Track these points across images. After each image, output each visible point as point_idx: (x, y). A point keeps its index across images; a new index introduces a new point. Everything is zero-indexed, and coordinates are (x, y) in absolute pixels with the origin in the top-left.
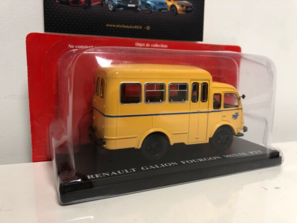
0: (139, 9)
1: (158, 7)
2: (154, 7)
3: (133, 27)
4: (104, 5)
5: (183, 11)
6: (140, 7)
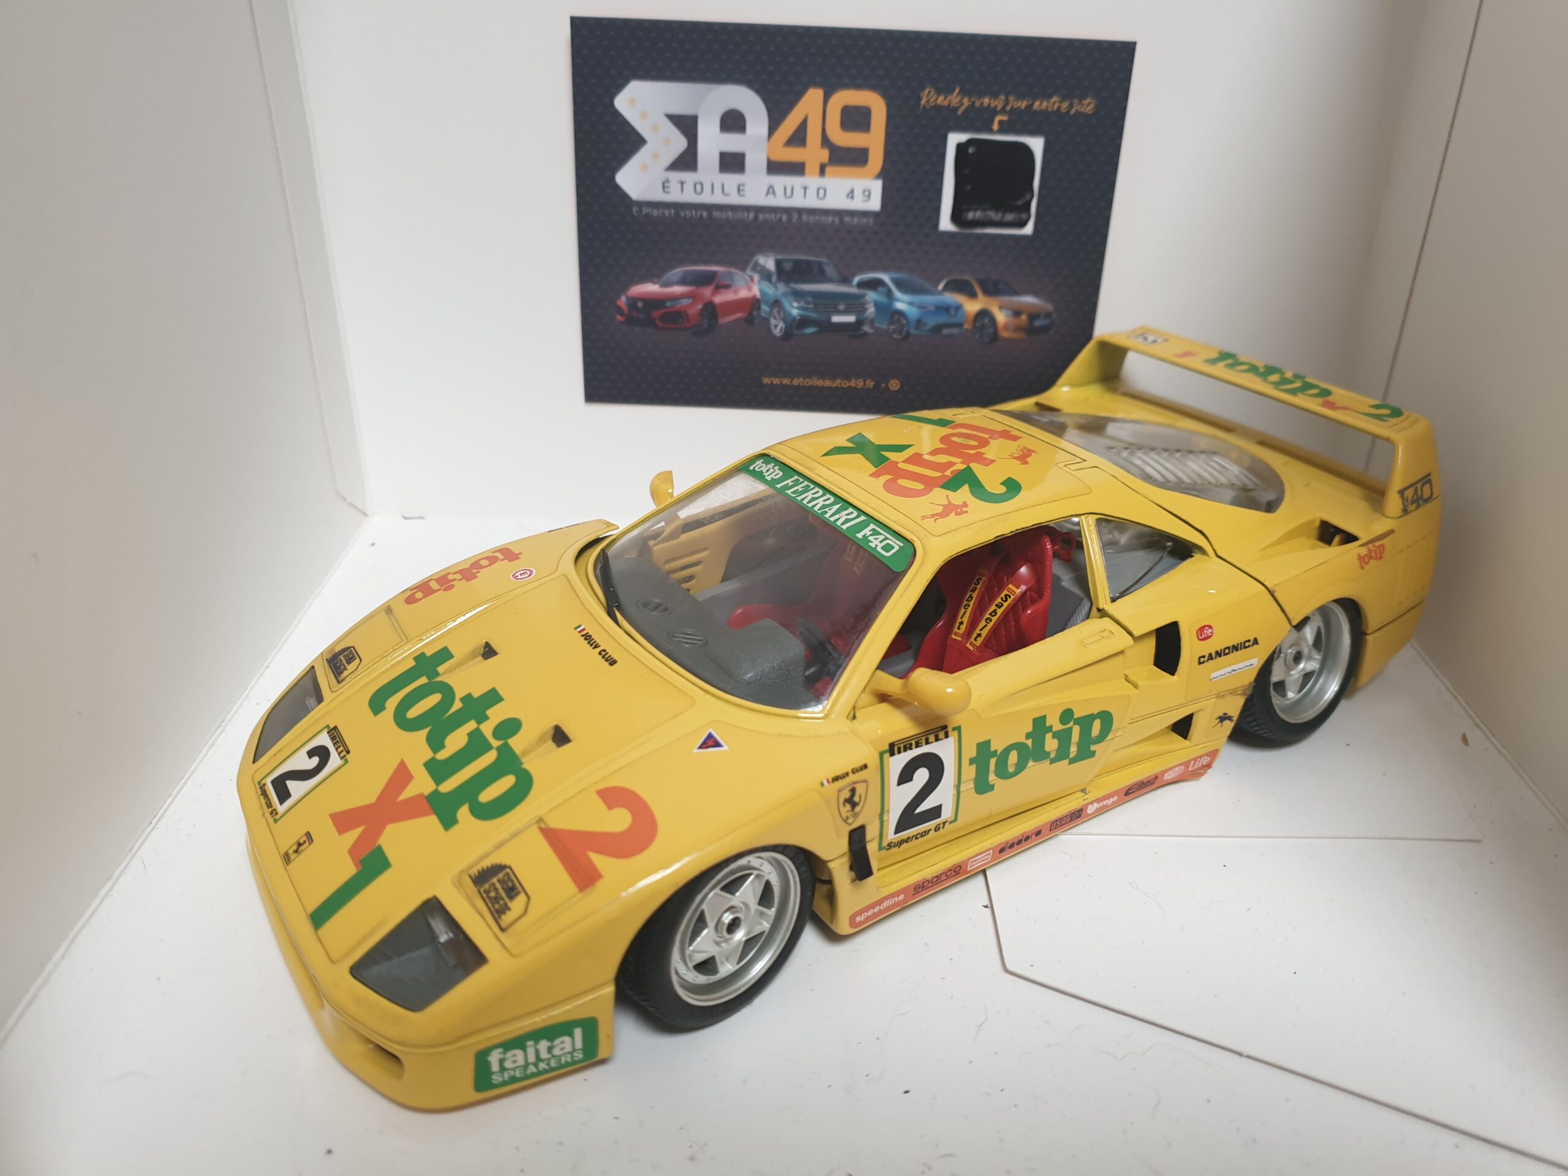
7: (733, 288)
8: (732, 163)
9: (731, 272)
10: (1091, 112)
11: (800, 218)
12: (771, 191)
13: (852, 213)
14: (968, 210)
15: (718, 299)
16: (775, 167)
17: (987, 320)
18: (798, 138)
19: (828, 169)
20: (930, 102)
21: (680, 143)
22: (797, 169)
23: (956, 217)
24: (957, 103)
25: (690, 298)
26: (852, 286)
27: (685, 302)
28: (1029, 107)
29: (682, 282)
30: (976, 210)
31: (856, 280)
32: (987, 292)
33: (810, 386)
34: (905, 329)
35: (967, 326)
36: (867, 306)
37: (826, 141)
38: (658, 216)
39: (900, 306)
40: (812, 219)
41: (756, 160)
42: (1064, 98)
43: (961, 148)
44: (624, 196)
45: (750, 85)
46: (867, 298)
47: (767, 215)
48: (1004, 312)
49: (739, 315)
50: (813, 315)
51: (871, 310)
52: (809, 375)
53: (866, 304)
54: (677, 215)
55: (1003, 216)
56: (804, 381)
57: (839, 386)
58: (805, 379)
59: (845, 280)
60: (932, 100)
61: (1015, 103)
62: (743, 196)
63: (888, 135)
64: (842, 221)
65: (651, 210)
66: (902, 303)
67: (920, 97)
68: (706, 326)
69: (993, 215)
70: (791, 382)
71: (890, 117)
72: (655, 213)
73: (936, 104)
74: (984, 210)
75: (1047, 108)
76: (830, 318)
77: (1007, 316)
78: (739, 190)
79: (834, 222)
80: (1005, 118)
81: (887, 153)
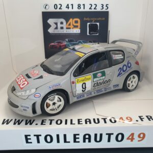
8: (62, 28)
9: (62, 41)
10: (104, 20)
16: (67, 28)
18: (70, 25)
19: (73, 28)
21: (56, 26)
22: (70, 28)
23: (89, 33)
24: (88, 19)
25: (58, 45)
37: (73, 25)
41: (65, 27)
43: (89, 25)
44: (49, 33)
47: (67, 34)
54: (56, 35)
59: (77, 42)
64: (76, 34)
65: (52, 34)
67: (84, 19)
74: (93, 32)
75: (99, 19)
78: (63, 31)
80: (94, 21)
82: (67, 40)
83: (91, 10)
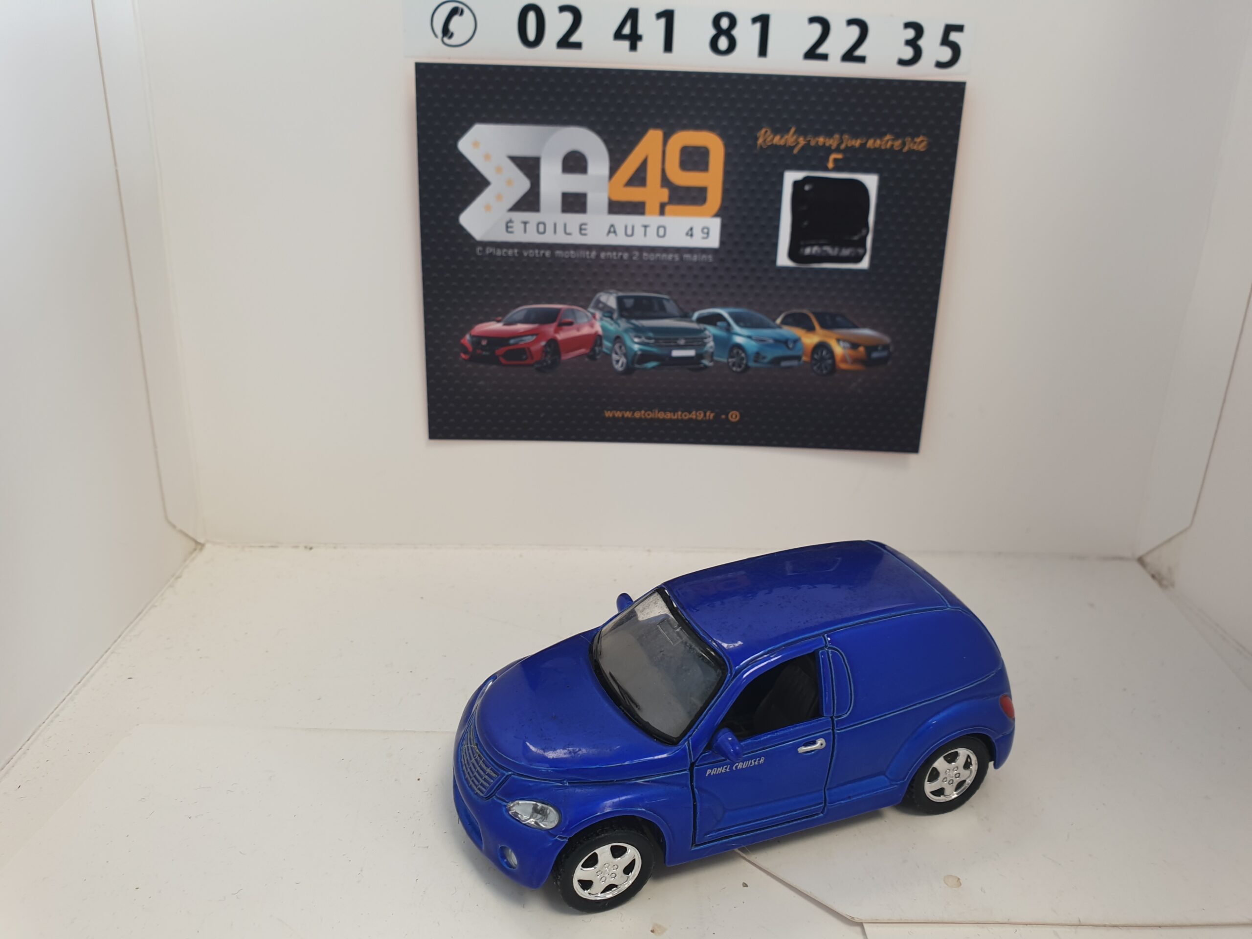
0: (706, 362)
1: (770, 355)
2: (758, 356)
3: (686, 416)
4: (598, 357)
5: (856, 361)
6: (712, 355)
7: (574, 326)
8: (574, 203)
9: (573, 311)
10: (923, 150)
11: (641, 256)
12: (612, 230)
13: (691, 251)
14: (806, 246)
15: (561, 336)
16: (616, 207)
17: (824, 353)
18: (639, 178)
19: (668, 208)
20: (766, 141)
21: (523, 184)
22: (637, 208)
23: (793, 254)
24: (794, 142)
25: (532, 335)
26: (692, 322)
27: (530, 339)
28: (863, 145)
29: (525, 321)
30: (812, 245)
31: (696, 315)
32: (824, 326)
33: (652, 419)
34: (745, 362)
35: (804, 358)
36: (706, 341)
37: (665, 182)
38: (502, 256)
39: (738, 340)
40: (652, 257)
41: (598, 199)
42: (897, 137)
43: (797, 185)
44: (468, 236)
45: (592, 127)
46: (707, 332)
47: (609, 254)
48: (841, 343)
49: (583, 351)
50: (654, 350)
51: (710, 344)
52: (651, 409)
53: (706, 338)
54: (521, 254)
55: (840, 251)
56: (644, 415)
57: (680, 417)
58: (646, 411)
59: (685, 316)
60: (769, 139)
61: (849, 142)
62: (585, 235)
63: (727, 173)
64: (681, 258)
65: (494, 250)
66: (741, 337)
67: (756, 136)
68: (549, 362)
69: (829, 250)
70: (633, 414)
71: (728, 157)
72: (499, 253)
73: (772, 145)
74: (821, 245)
75: (880, 145)
76: (670, 353)
77: (844, 348)
78: (581, 229)
79: (673, 258)
80: (839, 156)
81: (725, 191)
82: (610, 300)
83: (815, 68)
